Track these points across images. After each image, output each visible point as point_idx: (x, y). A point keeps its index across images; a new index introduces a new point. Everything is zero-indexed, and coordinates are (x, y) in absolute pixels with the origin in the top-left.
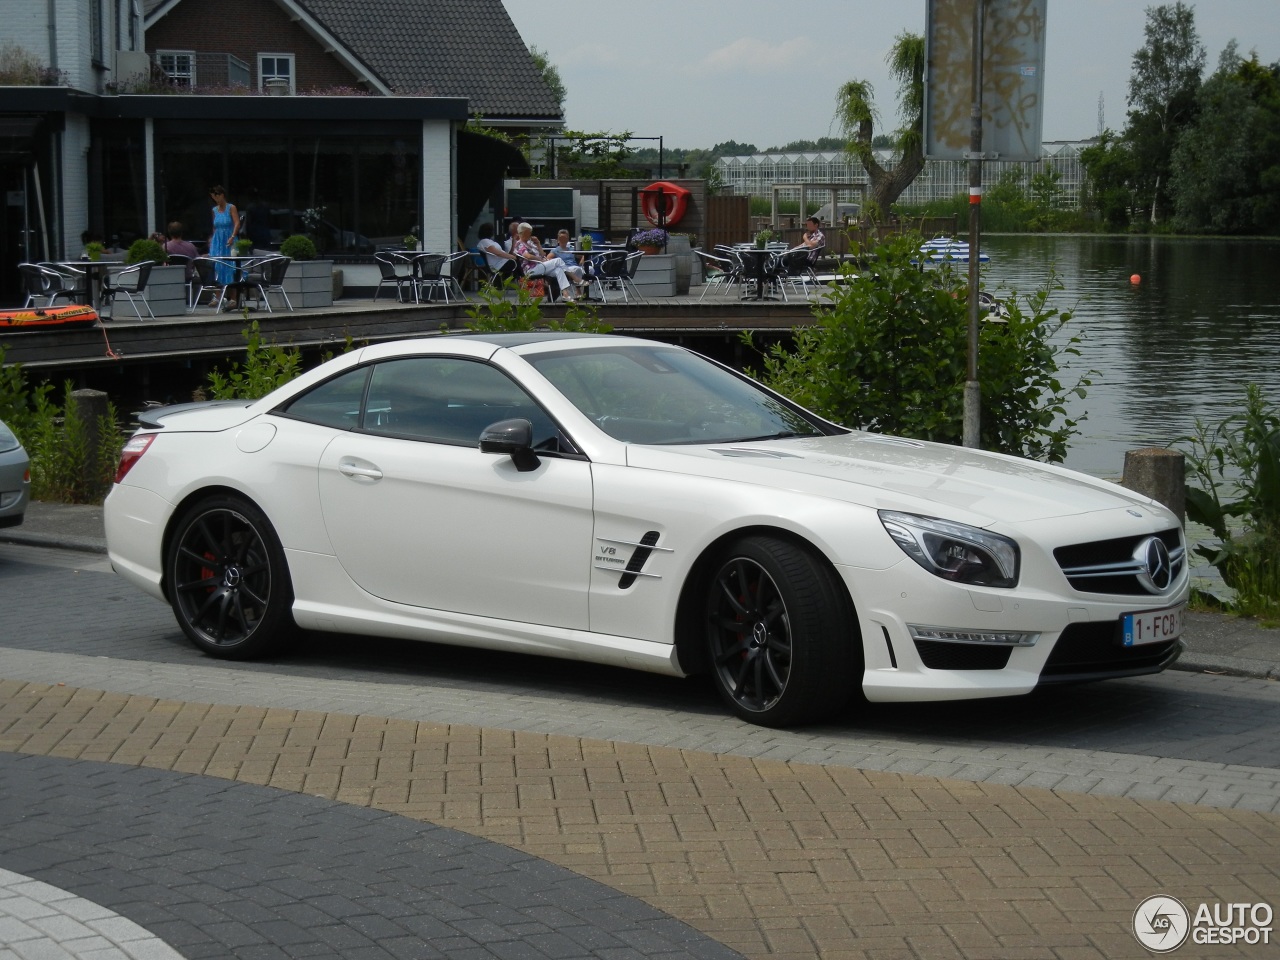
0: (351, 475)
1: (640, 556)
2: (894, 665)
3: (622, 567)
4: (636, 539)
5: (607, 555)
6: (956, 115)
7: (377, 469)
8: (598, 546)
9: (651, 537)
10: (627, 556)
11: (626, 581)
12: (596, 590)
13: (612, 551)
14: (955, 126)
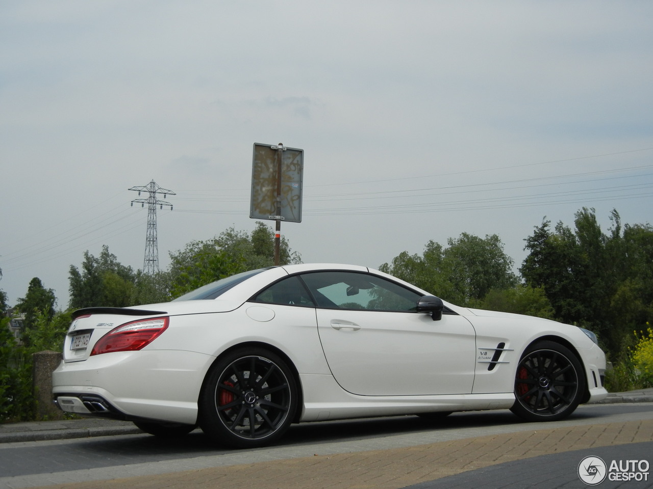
0: (338, 329)
1: (498, 354)
2: (596, 386)
3: (490, 360)
4: (495, 347)
5: (484, 356)
6: (263, 200)
7: (354, 325)
8: (479, 352)
9: (502, 345)
10: (491, 355)
11: (491, 367)
12: (478, 373)
13: (486, 354)
14: (263, 205)
